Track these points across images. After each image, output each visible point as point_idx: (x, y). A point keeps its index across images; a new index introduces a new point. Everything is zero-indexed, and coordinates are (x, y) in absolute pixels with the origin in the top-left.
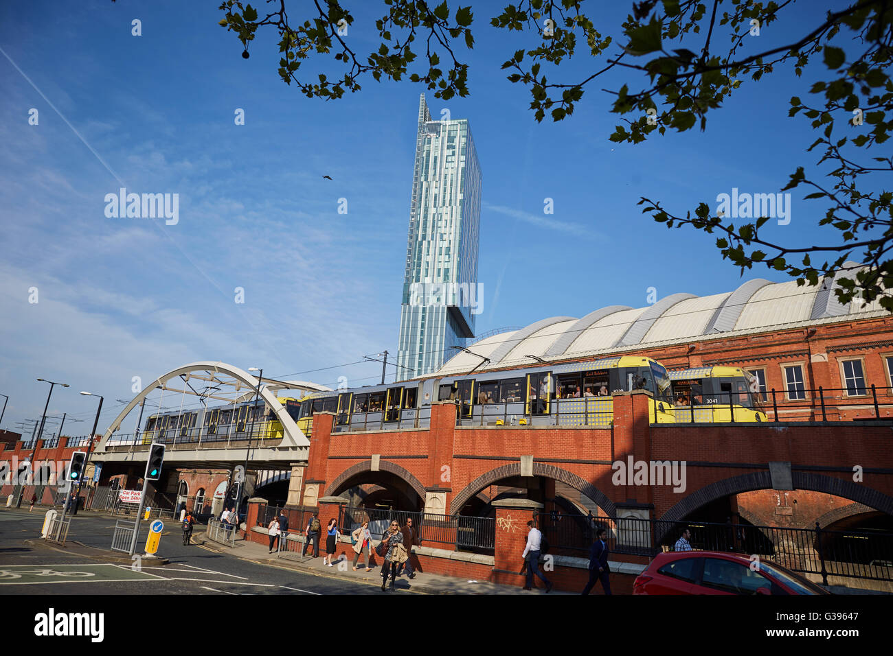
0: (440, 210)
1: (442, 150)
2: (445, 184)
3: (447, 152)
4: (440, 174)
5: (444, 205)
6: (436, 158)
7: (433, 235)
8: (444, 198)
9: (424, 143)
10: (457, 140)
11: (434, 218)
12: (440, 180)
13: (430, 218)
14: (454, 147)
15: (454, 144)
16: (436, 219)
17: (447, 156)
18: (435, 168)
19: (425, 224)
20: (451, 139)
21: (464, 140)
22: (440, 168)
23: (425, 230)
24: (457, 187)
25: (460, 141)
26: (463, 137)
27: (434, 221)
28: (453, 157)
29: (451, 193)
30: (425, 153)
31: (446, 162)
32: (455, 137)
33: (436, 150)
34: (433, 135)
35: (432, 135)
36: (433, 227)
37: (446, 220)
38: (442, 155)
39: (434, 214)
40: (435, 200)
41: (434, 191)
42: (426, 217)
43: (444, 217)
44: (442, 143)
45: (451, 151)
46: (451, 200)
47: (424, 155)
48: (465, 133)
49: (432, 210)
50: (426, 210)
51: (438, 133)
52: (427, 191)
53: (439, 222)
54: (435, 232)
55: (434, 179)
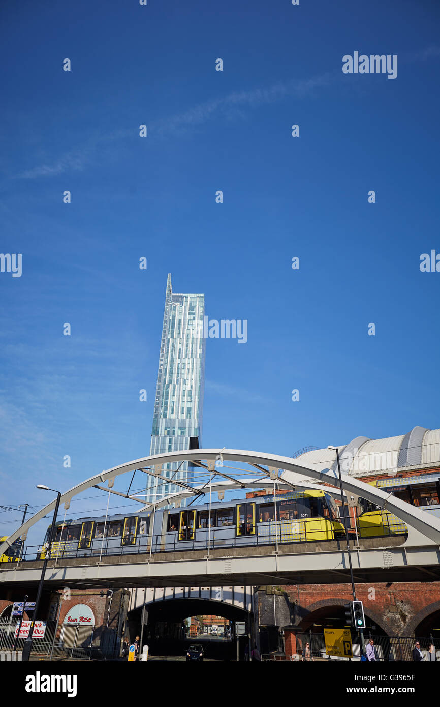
0: (183, 361)
1: (185, 315)
2: (188, 341)
3: (188, 317)
4: (183, 333)
5: (186, 357)
6: (180, 321)
7: (177, 380)
8: (187, 351)
9: (171, 309)
10: (196, 309)
11: (178, 366)
12: (183, 338)
13: (175, 367)
14: (194, 314)
15: (194, 312)
16: (180, 367)
17: (189, 320)
18: (179, 328)
19: (171, 372)
20: (192, 308)
21: (202, 309)
22: (184, 329)
23: (171, 376)
24: (196, 344)
25: (199, 309)
26: (201, 307)
27: (178, 369)
28: (194, 321)
29: (192, 348)
30: (171, 317)
31: (188, 324)
32: (195, 306)
33: (180, 314)
34: (178, 304)
35: (176, 304)
36: (178, 373)
37: (188, 369)
38: (185, 319)
39: (179, 364)
40: (180, 353)
41: (178, 346)
42: (172, 366)
43: (187, 367)
44: (185, 311)
45: (192, 317)
46: (192, 353)
47: (171, 318)
48: (203, 304)
49: (177, 361)
50: (172, 361)
51: (182, 303)
52: (173, 346)
53: (183, 370)
54: (179, 378)
55: (178, 337)
